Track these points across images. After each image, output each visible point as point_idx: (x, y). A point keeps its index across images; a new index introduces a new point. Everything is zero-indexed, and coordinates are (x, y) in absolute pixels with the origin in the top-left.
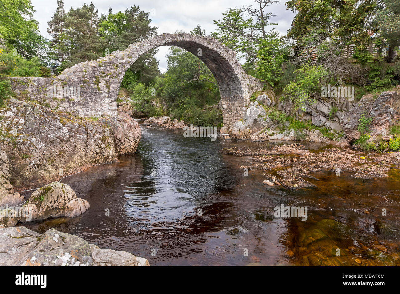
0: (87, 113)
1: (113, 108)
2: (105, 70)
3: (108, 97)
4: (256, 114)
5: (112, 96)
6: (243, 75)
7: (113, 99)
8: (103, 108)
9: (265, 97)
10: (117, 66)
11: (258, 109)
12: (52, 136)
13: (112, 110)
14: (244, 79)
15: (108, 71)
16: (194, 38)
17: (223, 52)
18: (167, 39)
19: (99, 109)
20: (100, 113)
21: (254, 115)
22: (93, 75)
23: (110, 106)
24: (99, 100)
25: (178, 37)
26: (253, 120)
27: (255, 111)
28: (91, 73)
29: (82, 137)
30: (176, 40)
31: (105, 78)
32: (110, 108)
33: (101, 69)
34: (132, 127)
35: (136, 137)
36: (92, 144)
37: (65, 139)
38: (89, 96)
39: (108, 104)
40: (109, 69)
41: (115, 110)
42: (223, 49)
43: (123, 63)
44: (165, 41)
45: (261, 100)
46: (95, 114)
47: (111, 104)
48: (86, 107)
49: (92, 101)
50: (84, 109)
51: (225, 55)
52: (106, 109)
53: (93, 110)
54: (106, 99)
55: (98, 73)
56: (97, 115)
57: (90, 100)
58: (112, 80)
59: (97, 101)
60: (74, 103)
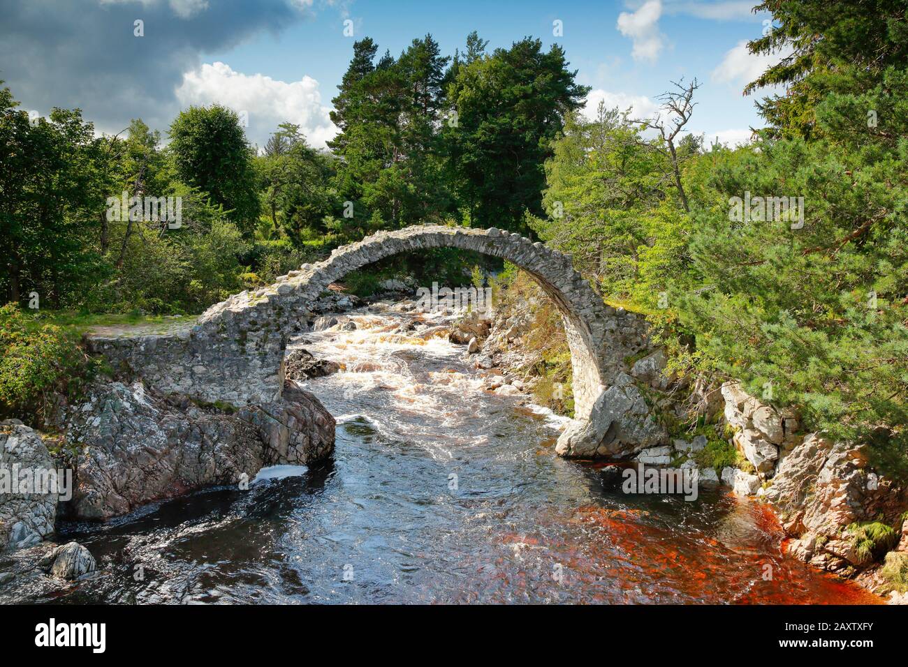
0: (223, 396)
1: (270, 387)
2: (258, 317)
3: (262, 368)
4: (617, 410)
5: (268, 365)
6: (597, 308)
7: (271, 370)
8: (252, 387)
9: (653, 366)
10: (281, 309)
11: (625, 397)
12: (133, 448)
13: (268, 391)
14: (598, 316)
15: (265, 319)
16: (451, 238)
17: (534, 260)
18: (387, 249)
19: (244, 388)
20: (245, 396)
21: (612, 412)
22: (237, 328)
23: (264, 382)
24: (243, 374)
25: (412, 242)
26: (608, 423)
27: (617, 401)
28: (232, 324)
29: (192, 446)
30: (406, 248)
31: (257, 333)
32: (264, 386)
33: (250, 317)
34: (308, 424)
35: (316, 443)
36: (209, 459)
37: (158, 451)
38: (228, 366)
39: (262, 379)
40: (265, 316)
41: (275, 391)
42: (533, 254)
43: (292, 303)
44: (380, 253)
45: (641, 372)
46: (237, 397)
47: (267, 380)
48: (221, 385)
49: (231, 375)
50: (218, 389)
51: (541, 265)
52: (257, 389)
53: (234, 390)
54: (258, 370)
55: (244, 325)
56: (239, 399)
57: (228, 373)
58: (270, 336)
59: (240, 374)
60: (200, 379)
